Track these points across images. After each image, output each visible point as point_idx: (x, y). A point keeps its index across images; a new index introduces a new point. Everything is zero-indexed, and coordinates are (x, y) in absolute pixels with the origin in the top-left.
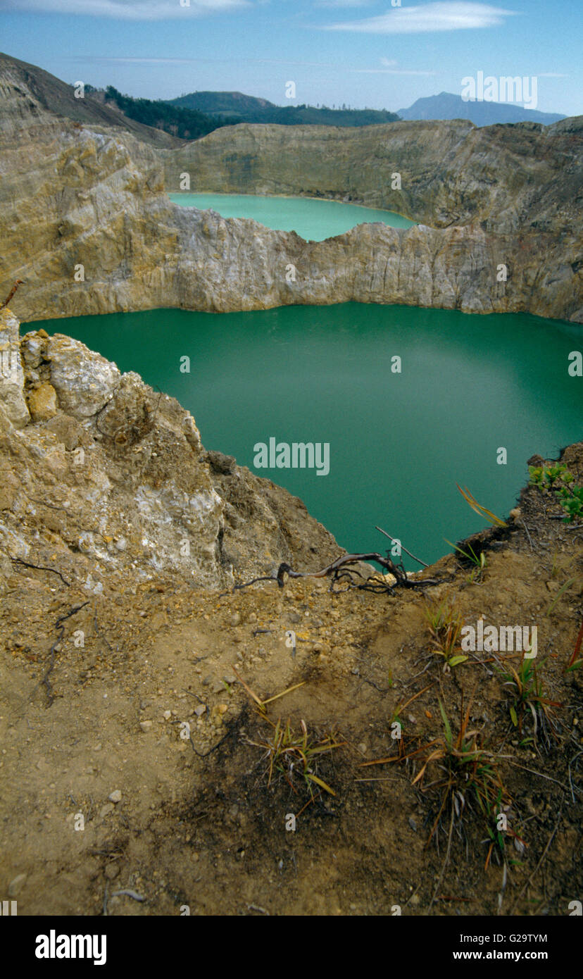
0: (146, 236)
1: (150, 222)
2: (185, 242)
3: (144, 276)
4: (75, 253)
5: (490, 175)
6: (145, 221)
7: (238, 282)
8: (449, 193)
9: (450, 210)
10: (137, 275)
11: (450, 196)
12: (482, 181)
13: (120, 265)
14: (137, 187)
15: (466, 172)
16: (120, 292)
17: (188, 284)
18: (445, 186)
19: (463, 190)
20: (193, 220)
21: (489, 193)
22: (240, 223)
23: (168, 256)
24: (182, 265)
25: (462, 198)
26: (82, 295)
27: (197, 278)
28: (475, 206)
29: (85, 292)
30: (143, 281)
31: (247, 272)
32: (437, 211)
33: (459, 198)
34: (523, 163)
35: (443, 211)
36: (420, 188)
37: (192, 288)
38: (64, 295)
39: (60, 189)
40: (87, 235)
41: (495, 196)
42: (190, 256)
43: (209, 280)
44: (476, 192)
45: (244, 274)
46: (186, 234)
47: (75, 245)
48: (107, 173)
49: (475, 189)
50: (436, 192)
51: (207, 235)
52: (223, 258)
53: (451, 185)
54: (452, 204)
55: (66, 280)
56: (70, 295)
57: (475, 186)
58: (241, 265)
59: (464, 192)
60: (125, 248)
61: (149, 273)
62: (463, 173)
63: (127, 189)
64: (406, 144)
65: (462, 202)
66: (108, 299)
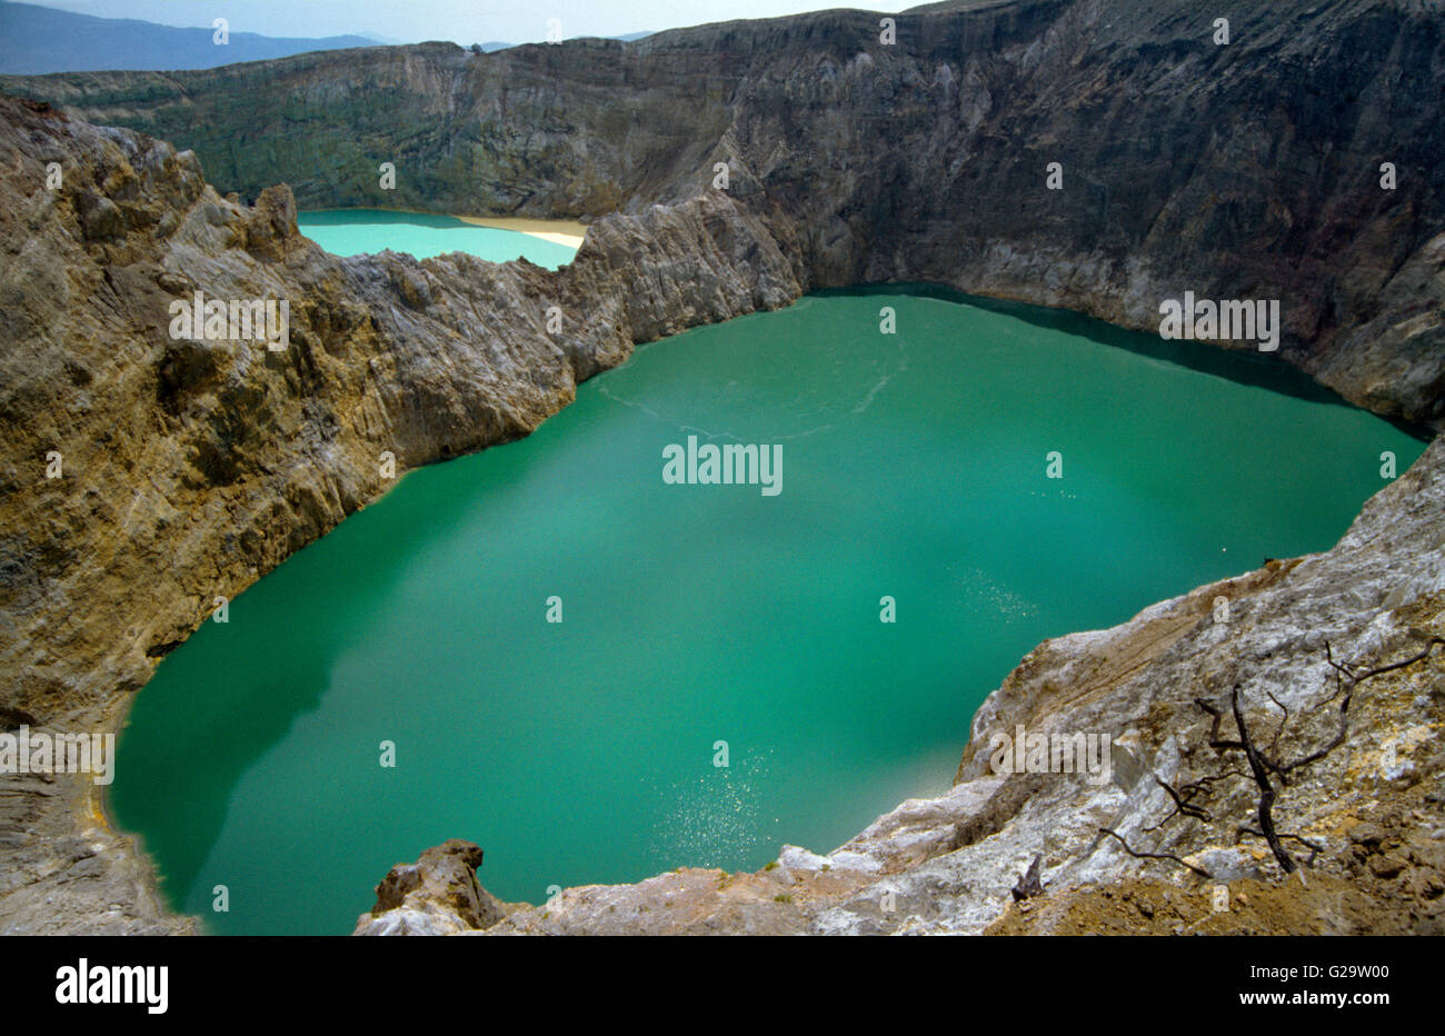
0: (321, 335)
1: (321, 303)
2: (388, 323)
3: (356, 420)
4: (231, 418)
5: (558, 121)
6: (313, 303)
7: (519, 369)
8: (498, 159)
9: (508, 184)
10: (345, 423)
11: (501, 162)
12: (548, 131)
13: (305, 412)
14: (249, 234)
15: (514, 121)
16: (341, 471)
17: (443, 401)
18: (486, 148)
19: (522, 148)
20: (374, 279)
21: (570, 148)
22: (449, 265)
23: (375, 361)
24: (412, 371)
25: (526, 162)
26: (277, 510)
27: (457, 386)
28: (553, 169)
29: (283, 501)
30: (357, 433)
31: (518, 347)
32: (488, 189)
33: (519, 162)
34: (611, 95)
35: (498, 187)
36: (426, 159)
37: (459, 410)
38: (244, 527)
39: (99, 276)
40: (244, 366)
41: (584, 147)
42: (419, 348)
43: (480, 381)
44: (548, 148)
45: (516, 352)
46: (381, 309)
47: (226, 399)
48: (176, 218)
49: (544, 144)
50: (470, 162)
51: (414, 301)
52: (466, 336)
53: (499, 146)
54: (510, 174)
55: (226, 491)
56: (257, 521)
57: (540, 141)
58: (504, 340)
59: (526, 152)
60: (300, 373)
61: (359, 409)
62: (510, 124)
63: (231, 243)
64: (354, 92)
65: (527, 168)
66: (329, 496)
